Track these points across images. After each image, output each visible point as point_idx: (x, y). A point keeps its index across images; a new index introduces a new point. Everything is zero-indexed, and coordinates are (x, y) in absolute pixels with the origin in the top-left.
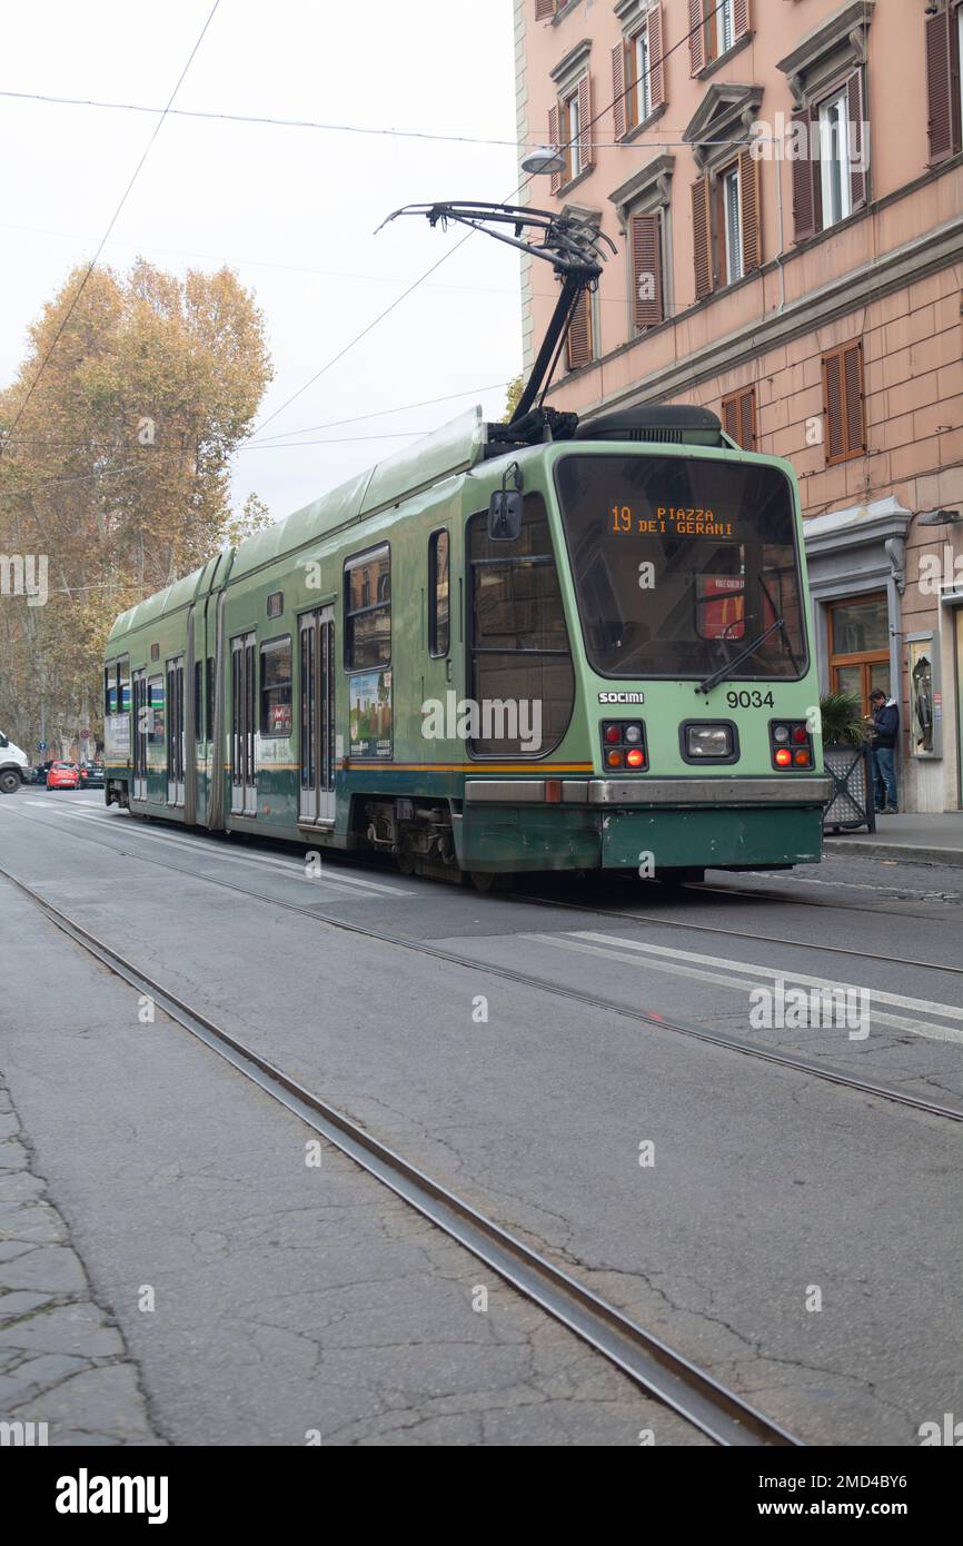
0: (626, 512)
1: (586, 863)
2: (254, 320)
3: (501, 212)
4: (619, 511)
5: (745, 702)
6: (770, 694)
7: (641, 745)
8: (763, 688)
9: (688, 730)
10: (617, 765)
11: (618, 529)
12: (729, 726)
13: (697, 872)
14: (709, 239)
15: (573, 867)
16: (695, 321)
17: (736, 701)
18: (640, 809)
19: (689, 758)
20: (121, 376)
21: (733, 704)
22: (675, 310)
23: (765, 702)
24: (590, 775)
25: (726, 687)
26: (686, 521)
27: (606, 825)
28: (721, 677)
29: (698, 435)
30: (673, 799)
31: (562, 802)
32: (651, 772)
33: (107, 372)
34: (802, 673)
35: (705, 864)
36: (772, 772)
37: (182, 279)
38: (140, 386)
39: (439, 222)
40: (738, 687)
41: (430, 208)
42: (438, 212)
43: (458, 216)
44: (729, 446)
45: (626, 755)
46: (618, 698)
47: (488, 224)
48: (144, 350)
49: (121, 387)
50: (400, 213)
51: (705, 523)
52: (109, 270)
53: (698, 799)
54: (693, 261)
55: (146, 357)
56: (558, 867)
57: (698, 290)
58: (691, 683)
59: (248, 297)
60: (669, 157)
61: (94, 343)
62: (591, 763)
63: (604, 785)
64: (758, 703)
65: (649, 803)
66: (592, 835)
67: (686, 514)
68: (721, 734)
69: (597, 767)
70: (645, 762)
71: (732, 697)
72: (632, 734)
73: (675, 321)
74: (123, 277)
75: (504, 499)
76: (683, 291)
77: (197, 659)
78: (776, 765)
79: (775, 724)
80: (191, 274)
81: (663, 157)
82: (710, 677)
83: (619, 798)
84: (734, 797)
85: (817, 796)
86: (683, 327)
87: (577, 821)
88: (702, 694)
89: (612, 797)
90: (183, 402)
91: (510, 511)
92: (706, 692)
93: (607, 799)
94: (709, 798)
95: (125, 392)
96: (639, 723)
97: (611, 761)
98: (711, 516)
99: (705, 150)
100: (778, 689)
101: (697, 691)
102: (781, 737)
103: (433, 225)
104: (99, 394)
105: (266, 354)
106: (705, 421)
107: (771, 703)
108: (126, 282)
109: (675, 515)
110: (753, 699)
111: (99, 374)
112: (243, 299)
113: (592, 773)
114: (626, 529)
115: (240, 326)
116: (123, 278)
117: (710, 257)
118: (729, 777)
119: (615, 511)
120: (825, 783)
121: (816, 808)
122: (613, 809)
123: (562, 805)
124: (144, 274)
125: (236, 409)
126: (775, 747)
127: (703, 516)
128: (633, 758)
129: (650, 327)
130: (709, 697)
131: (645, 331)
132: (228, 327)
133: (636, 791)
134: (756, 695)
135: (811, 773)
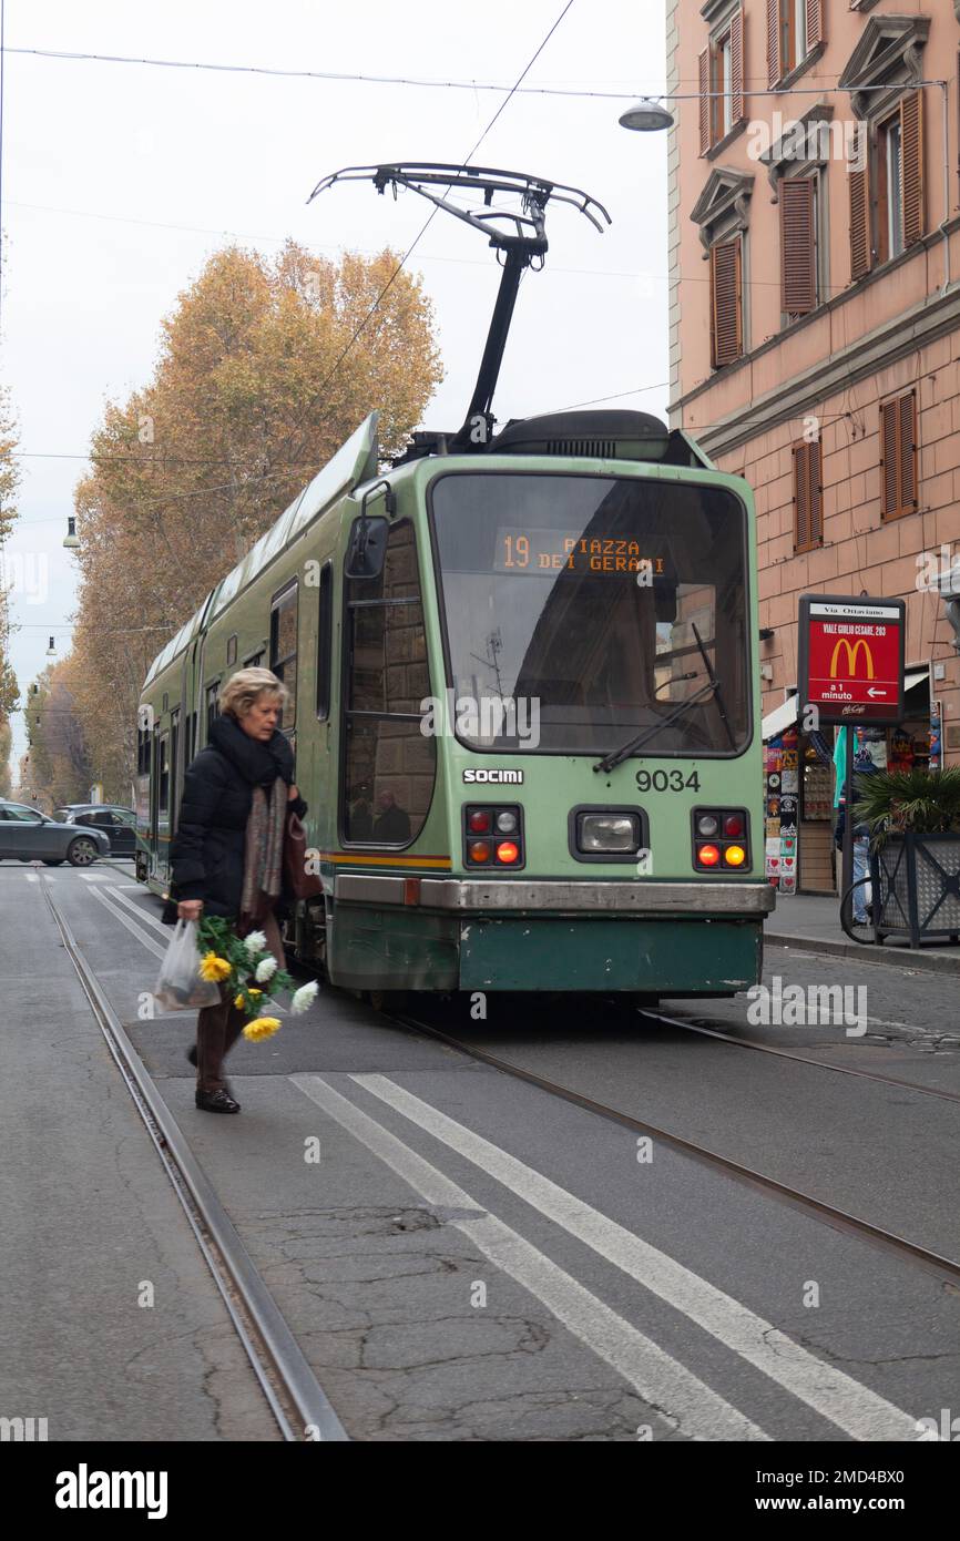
0: (522, 543)
1: (443, 984)
2: (421, 310)
3: (464, 174)
4: (514, 544)
5: (661, 784)
6: (695, 774)
7: (517, 837)
8: (686, 767)
9: (581, 819)
10: (481, 860)
11: (512, 564)
12: (638, 816)
14: (867, 207)
15: (432, 988)
16: (852, 307)
17: (648, 782)
18: (509, 917)
19: (579, 852)
20: (262, 377)
21: (644, 787)
22: (832, 293)
23: (688, 785)
24: (446, 872)
25: (635, 765)
26: (602, 555)
27: (464, 936)
28: (627, 751)
29: (637, 448)
30: (553, 905)
31: (419, 906)
32: (527, 871)
33: (245, 373)
34: (740, 750)
36: (693, 874)
37: (338, 265)
38: (286, 389)
39: (388, 187)
40: (651, 765)
41: (375, 172)
42: (385, 176)
43: (405, 179)
44: (701, 465)
45: (496, 847)
46: (488, 776)
48: (288, 346)
49: (261, 390)
50: (335, 178)
51: (628, 558)
52: (256, 256)
53: (588, 906)
54: (848, 233)
55: (292, 355)
56: (417, 986)
57: (854, 269)
58: (588, 759)
59: (414, 284)
60: (824, 108)
61: (232, 339)
62: (448, 858)
63: (463, 886)
64: (678, 785)
65: (520, 910)
66: (448, 948)
67: (604, 546)
68: (626, 824)
69: (456, 862)
70: (520, 860)
71: (643, 778)
72: (506, 822)
73: (830, 307)
74: (271, 266)
75: (365, 528)
76: (838, 270)
77: (187, 714)
78: (698, 863)
79: (699, 813)
80: (348, 259)
81: (818, 107)
82: (613, 751)
83: (479, 903)
84: (636, 905)
85: (751, 905)
86: (839, 314)
87: (434, 929)
88: (602, 773)
89: (469, 901)
90: (333, 407)
91: (371, 542)
92: (608, 771)
93: (463, 903)
94: (601, 904)
95: (266, 395)
96: (516, 810)
97: (476, 856)
98: (637, 548)
99: (865, 97)
100: (707, 769)
101: (596, 770)
102: (706, 830)
103: (382, 192)
104: (237, 398)
105: (434, 350)
106: (646, 429)
107: (696, 786)
108: (274, 269)
109: (588, 548)
110: (672, 781)
111: (238, 374)
112: (408, 288)
113: (449, 870)
114: (521, 565)
115: (403, 319)
116: (271, 264)
117: (867, 228)
118: (630, 879)
119: (508, 542)
120: (761, 890)
121: (751, 921)
122: (476, 917)
123: (420, 910)
124: (295, 261)
125: (397, 416)
126: (699, 841)
127: (626, 549)
128: (506, 853)
129: (803, 314)
130: (612, 778)
131: (798, 320)
132: (389, 321)
133: (504, 893)
134: (676, 776)
135: (746, 876)
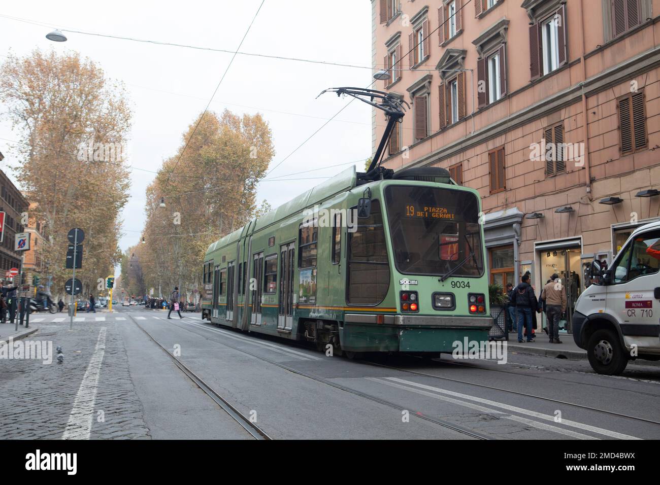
0: (412, 208)
1: (392, 349)
2: (268, 133)
3: (365, 92)
4: (409, 207)
5: (458, 284)
6: (468, 282)
7: (416, 302)
8: (466, 280)
9: (435, 296)
10: (406, 309)
11: (409, 215)
12: (452, 295)
13: (437, 354)
14: (445, 107)
15: (387, 351)
16: (439, 137)
17: (455, 285)
18: (415, 328)
19: (435, 307)
20: (217, 153)
21: (453, 286)
22: (432, 133)
23: (466, 286)
24: (395, 313)
25: (451, 279)
26: (436, 212)
27: (401, 334)
28: (449, 275)
29: (441, 179)
30: (429, 324)
31: (383, 324)
32: (420, 313)
33: (211, 151)
34: (481, 275)
35: (441, 351)
36: (469, 314)
37: (242, 117)
38: (224, 157)
39: (341, 95)
40: (456, 279)
41: (338, 90)
42: (341, 91)
43: (349, 93)
44: (453, 184)
45: (410, 305)
47: (360, 96)
48: (226, 143)
49: (216, 157)
50: (325, 91)
51: (443, 213)
52: (215, 113)
53: (439, 324)
54: (439, 114)
55: (226, 146)
56: (381, 350)
57: (441, 126)
58: (437, 277)
59: (266, 124)
60: (430, 75)
61: (207, 141)
62: (396, 308)
63: (401, 317)
64: (463, 286)
65: (419, 326)
66: (395, 337)
67: (436, 210)
68: (449, 298)
69: (398, 310)
70: (417, 309)
71: (453, 283)
72: (413, 297)
73: (431, 137)
74: (219, 117)
75: (364, 201)
76: (434, 124)
77: (240, 262)
78: (470, 311)
79: (470, 295)
80: (245, 116)
81: (428, 75)
82: (444, 275)
83: (407, 323)
84: (453, 324)
85: (487, 324)
86: (434, 139)
87: (389, 331)
88: (441, 282)
89: (404, 322)
90: (240, 163)
91: (366, 207)
92: (443, 281)
93: (402, 323)
94: (443, 324)
95: (218, 159)
96: (416, 293)
97: (404, 308)
98: (446, 211)
99: (444, 73)
100: (472, 281)
101: (439, 281)
102: (472, 300)
103: (339, 96)
104: (208, 160)
105: (272, 146)
106: (444, 174)
107: (469, 286)
108: (221, 118)
109: (432, 210)
110: (462, 284)
111: (208, 152)
112: (264, 125)
113: (396, 312)
114: (412, 215)
115: (262, 136)
116: (219, 116)
117: (445, 113)
118: (451, 316)
119: (408, 207)
120: (490, 320)
121: (487, 330)
122: (404, 327)
123: (384, 325)
124: (227, 115)
125: (260, 167)
126: (470, 304)
127: (443, 211)
128: (413, 307)
129: (422, 139)
130: (444, 283)
131: (420, 141)
132: (258, 136)
133: (414, 320)
134: (463, 283)
135: (484, 315)
